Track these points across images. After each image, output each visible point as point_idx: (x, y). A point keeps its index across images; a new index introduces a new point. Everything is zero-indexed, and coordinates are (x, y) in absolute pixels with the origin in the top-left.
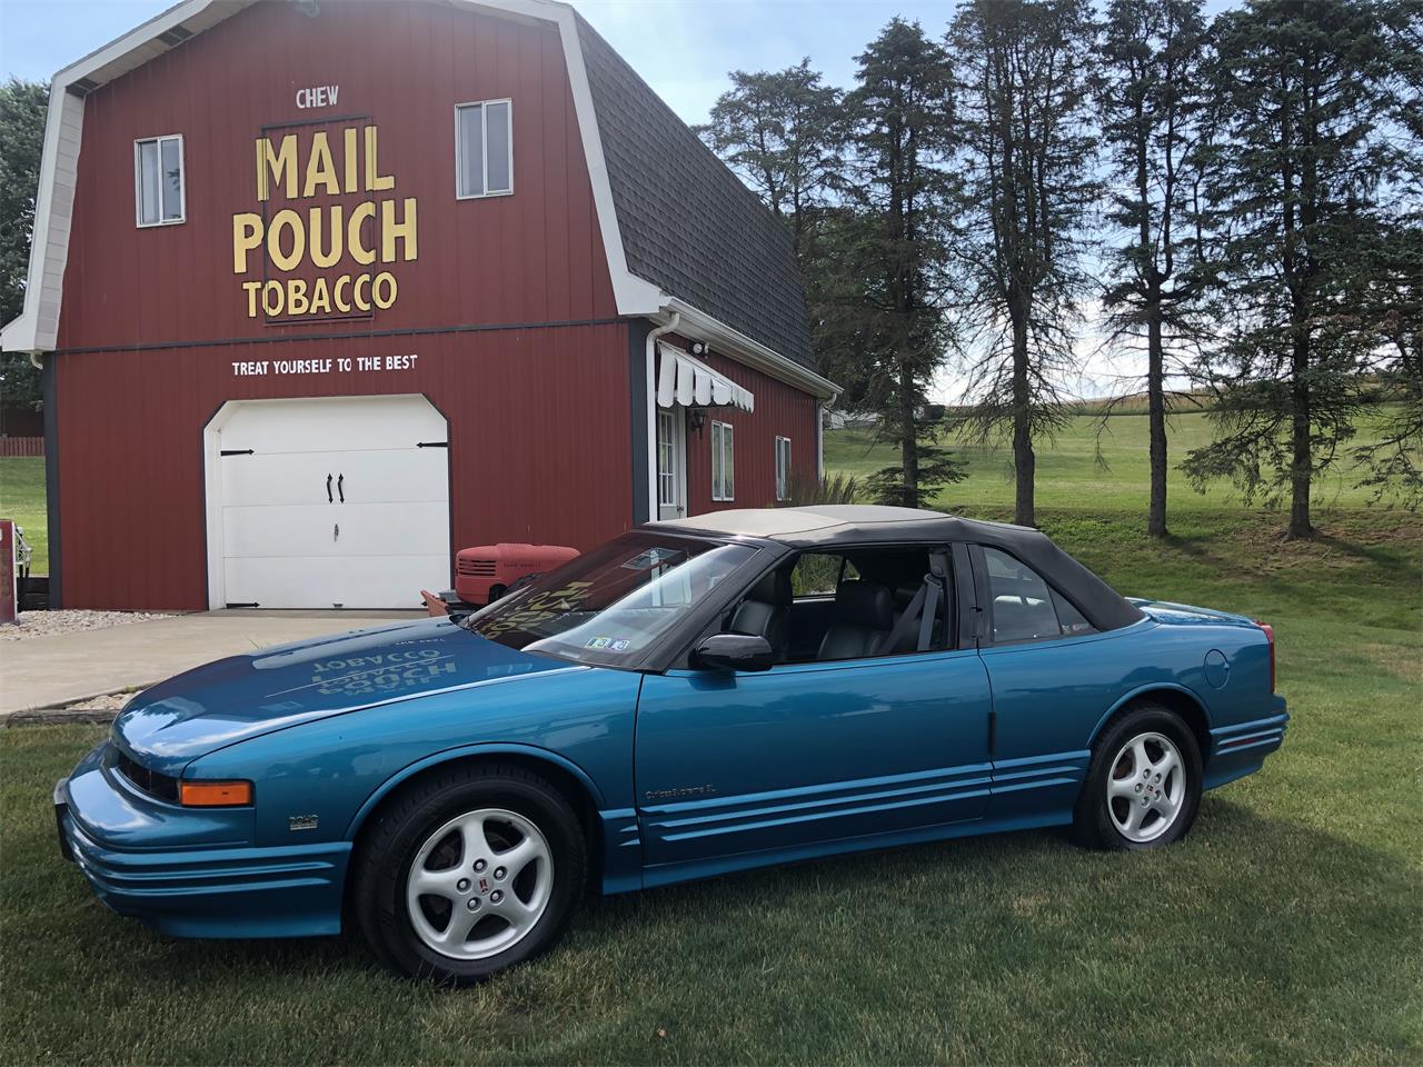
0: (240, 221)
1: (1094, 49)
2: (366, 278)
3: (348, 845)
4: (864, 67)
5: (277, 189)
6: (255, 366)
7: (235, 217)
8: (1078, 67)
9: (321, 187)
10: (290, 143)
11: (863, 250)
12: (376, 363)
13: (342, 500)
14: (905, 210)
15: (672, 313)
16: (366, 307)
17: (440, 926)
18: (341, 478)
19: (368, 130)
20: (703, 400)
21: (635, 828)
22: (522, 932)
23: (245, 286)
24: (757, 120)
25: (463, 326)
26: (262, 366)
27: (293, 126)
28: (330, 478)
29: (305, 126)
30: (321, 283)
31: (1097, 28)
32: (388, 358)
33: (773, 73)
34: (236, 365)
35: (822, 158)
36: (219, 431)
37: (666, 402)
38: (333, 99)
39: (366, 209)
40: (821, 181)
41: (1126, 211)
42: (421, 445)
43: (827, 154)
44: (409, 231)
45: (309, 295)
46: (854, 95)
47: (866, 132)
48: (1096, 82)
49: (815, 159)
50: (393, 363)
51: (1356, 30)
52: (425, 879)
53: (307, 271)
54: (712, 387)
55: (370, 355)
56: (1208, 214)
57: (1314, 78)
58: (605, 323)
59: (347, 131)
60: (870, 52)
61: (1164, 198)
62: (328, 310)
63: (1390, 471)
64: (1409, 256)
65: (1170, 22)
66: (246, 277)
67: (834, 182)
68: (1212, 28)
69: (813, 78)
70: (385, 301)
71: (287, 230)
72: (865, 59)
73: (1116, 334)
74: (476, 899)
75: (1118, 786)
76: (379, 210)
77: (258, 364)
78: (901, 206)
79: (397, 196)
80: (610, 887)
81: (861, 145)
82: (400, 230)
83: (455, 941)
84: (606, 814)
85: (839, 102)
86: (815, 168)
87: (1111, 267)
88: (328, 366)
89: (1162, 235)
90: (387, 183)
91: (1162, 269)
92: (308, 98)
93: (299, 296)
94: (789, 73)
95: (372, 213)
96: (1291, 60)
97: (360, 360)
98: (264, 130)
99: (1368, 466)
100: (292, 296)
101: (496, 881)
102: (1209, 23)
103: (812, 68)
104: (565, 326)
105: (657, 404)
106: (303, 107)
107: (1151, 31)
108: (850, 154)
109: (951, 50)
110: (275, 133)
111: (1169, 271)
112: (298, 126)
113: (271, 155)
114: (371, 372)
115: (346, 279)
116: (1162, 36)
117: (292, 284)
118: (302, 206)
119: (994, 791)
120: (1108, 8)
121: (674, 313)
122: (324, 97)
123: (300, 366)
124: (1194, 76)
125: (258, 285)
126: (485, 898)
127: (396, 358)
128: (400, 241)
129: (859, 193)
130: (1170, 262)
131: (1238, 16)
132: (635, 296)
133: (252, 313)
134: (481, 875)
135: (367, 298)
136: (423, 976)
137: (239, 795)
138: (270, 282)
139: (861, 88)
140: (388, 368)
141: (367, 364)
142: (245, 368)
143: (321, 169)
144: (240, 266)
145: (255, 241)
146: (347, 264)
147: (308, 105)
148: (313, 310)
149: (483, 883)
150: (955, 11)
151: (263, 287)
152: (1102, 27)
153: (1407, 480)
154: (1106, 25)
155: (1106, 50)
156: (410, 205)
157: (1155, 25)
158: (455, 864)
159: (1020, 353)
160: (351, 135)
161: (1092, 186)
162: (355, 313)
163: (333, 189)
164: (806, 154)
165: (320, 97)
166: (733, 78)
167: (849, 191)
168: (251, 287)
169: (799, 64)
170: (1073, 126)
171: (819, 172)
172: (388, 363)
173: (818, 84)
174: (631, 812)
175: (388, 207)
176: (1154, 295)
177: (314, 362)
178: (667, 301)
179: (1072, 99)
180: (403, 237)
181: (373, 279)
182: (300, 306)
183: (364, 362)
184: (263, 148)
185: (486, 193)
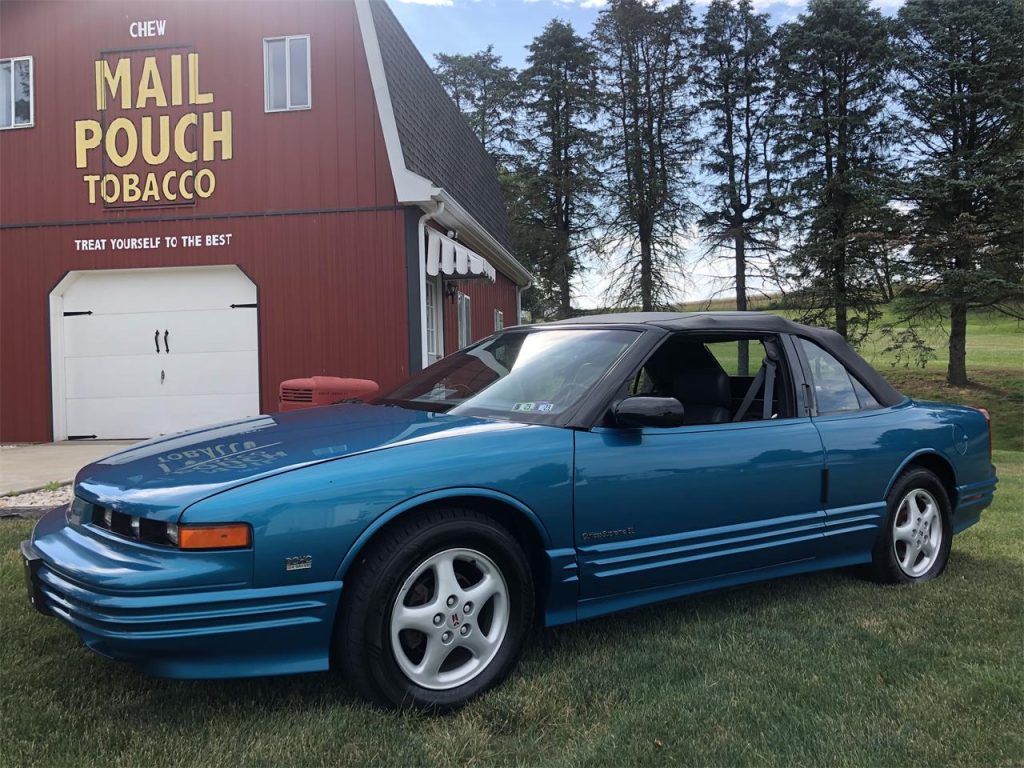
0: (81, 127)
1: (694, 47)
2: (189, 173)
3: (338, 585)
4: (532, 54)
5: (114, 101)
6: (94, 243)
7: (77, 123)
8: (685, 57)
9: (151, 101)
10: (124, 65)
11: (536, 184)
12: (197, 241)
13: (168, 351)
14: (563, 157)
15: (438, 202)
16: (189, 196)
17: (416, 660)
18: (167, 333)
19: (191, 56)
20: (462, 270)
21: (574, 565)
22: (485, 660)
23: (86, 178)
24: (454, 89)
25: (270, 211)
26: (101, 243)
27: (127, 51)
28: (157, 333)
29: (137, 51)
30: (151, 177)
31: (698, 31)
32: (207, 237)
33: (466, 55)
34: (78, 242)
35: (502, 118)
36: (62, 296)
37: (434, 272)
38: (161, 31)
39: (190, 119)
40: (501, 135)
41: (720, 160)
42: (233, 306)
43: (505, 115)
44: (225, 136)
45: (141, 186)
46: (526, 73)
47: (535, 100)
48: (697, 69)
49: (497, 119)
50: (212, 240)
51: (876, 37)
52: (406, 615)
53: (139, 167)
54: (469, 261)
55: (192, 234)
56: (776, 163)
57: (843, 71)
58: (385, 209)
59: (173, 57)
60: (537, 42)
61: (744, 151)
62: (157, 198)
63: (904, 341)
64: (917, 192)
65: (746, 31)
66: (87, 171)
67: (510, 136)
68: (774, 35)
69: (496, 60)
70: (206, 191)
71: (121, 134)
72: (533, 48)
73: (715, 246)
74: (448, 633)
75: (901, 531)
76: (200, 120)
77: (97, 241)
78: (560, 154)
79: (216, 109)
80: (552, 619)
81: (530, 110)
82: (218, 136)
83: (430, 673)
84: (552, 553)
85: (515, 79)
86: (496, 125)
87: (711, 199)
88: (157, 243)
89: (744, 178)
90: (208, 98)
91: (744, 201)
92: (140, 29)
93: (133, 187)
94: (477, 56)
95: (194, 121)
96: (831, 57)
97: (184, 238)
98: (102, 53)
99: (890, 338)
100: (127, 187)
101: (465, 615)
102: (773, 31)
103: (495, 53)
104: (354, 211)
105: (427, 273)
106: (135, 36)
107: (733, 35)
108: (521, 116)
109: (596, 43)
110: (112, 57)
111: (749, 203)
112: (132, 51)
113: (108, 74)
114: (193, 247)
115: (173, 174)
116: (740, 40)
117: (126, 178)
118: (134, 115)
119: (826, 534)
120: (703, 19)
121: (441, 202)
122: (153, 29)
123: (133, 243)
124: (763, 67)
125: (97, 178)
126: (456, 632)
127: (214, 236)
128: (218, 145)
129: (529, 145)
130: (749, 197)
131: (792, 26)
132: (411, 188)
133: (92, 200)
134: (453, 610)
135: (190, 188)
136: (406, 706)
137: (239, 538)
138: (108, 176)
139: (532, 68)
140: (208, 244)
141: (190, 241)
142: (85, 245)
143: (151, 86)
144: (81, 162)
145: (94, 143)
146: (174, 161)
147: (140, 35)
148: (145, 198)
149: (455, 617)
150: (598, 16)
151: (102, 179)
152: (700, 31)
153: (914, 347)
154: (703, 29)
155: (703, 47)
156: (227, 116)
157: (735, 30)
158: (428, 601)
159: (646, 260)
160: (176, 60)
161: (697, 141)
162: (181, 203)
163: (161, 102)
164: (491, 115)
165: (150, 29)
166: (437, 58)
167: (521, 143)
168: (92, 179)
169: (485, 50)
170: (684, 98)
171: (499, 129)
172: (207, 240)
173: (499, 65)
174: (571, 551)
175: (208, 118)
176: (738, 221)
177: (145, 240)
178: (437, 191)
179: (680, 81)
180: (221, 142)
181: (195, 174)
182: (134, 194)
183: (187, 240)
184: (101, 68)
185: (289, 107)
